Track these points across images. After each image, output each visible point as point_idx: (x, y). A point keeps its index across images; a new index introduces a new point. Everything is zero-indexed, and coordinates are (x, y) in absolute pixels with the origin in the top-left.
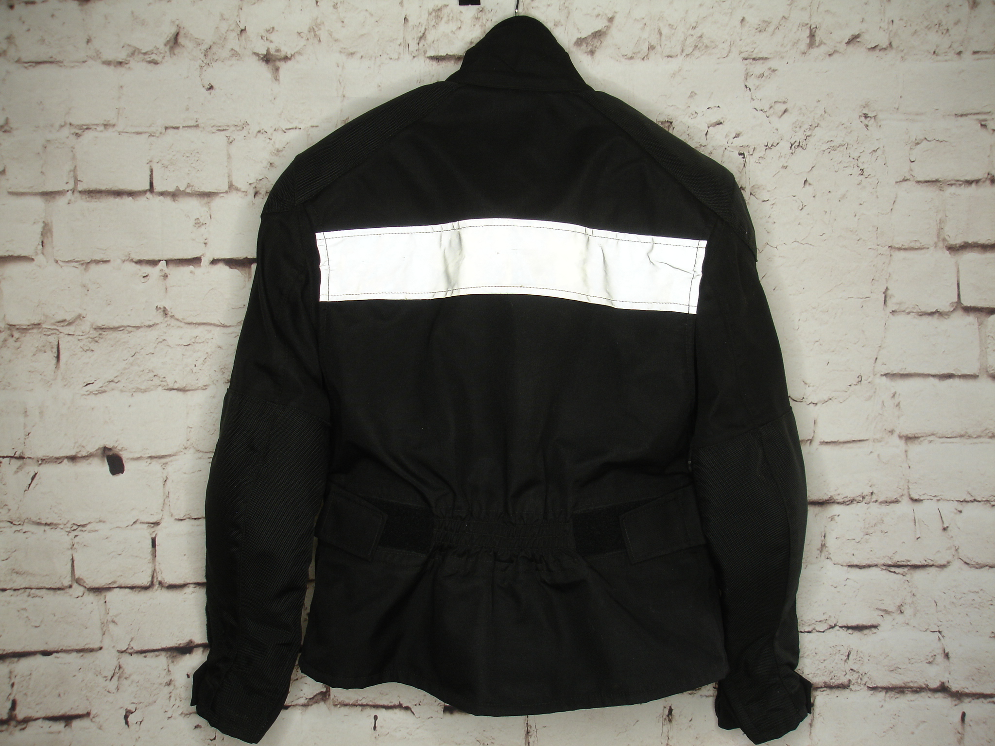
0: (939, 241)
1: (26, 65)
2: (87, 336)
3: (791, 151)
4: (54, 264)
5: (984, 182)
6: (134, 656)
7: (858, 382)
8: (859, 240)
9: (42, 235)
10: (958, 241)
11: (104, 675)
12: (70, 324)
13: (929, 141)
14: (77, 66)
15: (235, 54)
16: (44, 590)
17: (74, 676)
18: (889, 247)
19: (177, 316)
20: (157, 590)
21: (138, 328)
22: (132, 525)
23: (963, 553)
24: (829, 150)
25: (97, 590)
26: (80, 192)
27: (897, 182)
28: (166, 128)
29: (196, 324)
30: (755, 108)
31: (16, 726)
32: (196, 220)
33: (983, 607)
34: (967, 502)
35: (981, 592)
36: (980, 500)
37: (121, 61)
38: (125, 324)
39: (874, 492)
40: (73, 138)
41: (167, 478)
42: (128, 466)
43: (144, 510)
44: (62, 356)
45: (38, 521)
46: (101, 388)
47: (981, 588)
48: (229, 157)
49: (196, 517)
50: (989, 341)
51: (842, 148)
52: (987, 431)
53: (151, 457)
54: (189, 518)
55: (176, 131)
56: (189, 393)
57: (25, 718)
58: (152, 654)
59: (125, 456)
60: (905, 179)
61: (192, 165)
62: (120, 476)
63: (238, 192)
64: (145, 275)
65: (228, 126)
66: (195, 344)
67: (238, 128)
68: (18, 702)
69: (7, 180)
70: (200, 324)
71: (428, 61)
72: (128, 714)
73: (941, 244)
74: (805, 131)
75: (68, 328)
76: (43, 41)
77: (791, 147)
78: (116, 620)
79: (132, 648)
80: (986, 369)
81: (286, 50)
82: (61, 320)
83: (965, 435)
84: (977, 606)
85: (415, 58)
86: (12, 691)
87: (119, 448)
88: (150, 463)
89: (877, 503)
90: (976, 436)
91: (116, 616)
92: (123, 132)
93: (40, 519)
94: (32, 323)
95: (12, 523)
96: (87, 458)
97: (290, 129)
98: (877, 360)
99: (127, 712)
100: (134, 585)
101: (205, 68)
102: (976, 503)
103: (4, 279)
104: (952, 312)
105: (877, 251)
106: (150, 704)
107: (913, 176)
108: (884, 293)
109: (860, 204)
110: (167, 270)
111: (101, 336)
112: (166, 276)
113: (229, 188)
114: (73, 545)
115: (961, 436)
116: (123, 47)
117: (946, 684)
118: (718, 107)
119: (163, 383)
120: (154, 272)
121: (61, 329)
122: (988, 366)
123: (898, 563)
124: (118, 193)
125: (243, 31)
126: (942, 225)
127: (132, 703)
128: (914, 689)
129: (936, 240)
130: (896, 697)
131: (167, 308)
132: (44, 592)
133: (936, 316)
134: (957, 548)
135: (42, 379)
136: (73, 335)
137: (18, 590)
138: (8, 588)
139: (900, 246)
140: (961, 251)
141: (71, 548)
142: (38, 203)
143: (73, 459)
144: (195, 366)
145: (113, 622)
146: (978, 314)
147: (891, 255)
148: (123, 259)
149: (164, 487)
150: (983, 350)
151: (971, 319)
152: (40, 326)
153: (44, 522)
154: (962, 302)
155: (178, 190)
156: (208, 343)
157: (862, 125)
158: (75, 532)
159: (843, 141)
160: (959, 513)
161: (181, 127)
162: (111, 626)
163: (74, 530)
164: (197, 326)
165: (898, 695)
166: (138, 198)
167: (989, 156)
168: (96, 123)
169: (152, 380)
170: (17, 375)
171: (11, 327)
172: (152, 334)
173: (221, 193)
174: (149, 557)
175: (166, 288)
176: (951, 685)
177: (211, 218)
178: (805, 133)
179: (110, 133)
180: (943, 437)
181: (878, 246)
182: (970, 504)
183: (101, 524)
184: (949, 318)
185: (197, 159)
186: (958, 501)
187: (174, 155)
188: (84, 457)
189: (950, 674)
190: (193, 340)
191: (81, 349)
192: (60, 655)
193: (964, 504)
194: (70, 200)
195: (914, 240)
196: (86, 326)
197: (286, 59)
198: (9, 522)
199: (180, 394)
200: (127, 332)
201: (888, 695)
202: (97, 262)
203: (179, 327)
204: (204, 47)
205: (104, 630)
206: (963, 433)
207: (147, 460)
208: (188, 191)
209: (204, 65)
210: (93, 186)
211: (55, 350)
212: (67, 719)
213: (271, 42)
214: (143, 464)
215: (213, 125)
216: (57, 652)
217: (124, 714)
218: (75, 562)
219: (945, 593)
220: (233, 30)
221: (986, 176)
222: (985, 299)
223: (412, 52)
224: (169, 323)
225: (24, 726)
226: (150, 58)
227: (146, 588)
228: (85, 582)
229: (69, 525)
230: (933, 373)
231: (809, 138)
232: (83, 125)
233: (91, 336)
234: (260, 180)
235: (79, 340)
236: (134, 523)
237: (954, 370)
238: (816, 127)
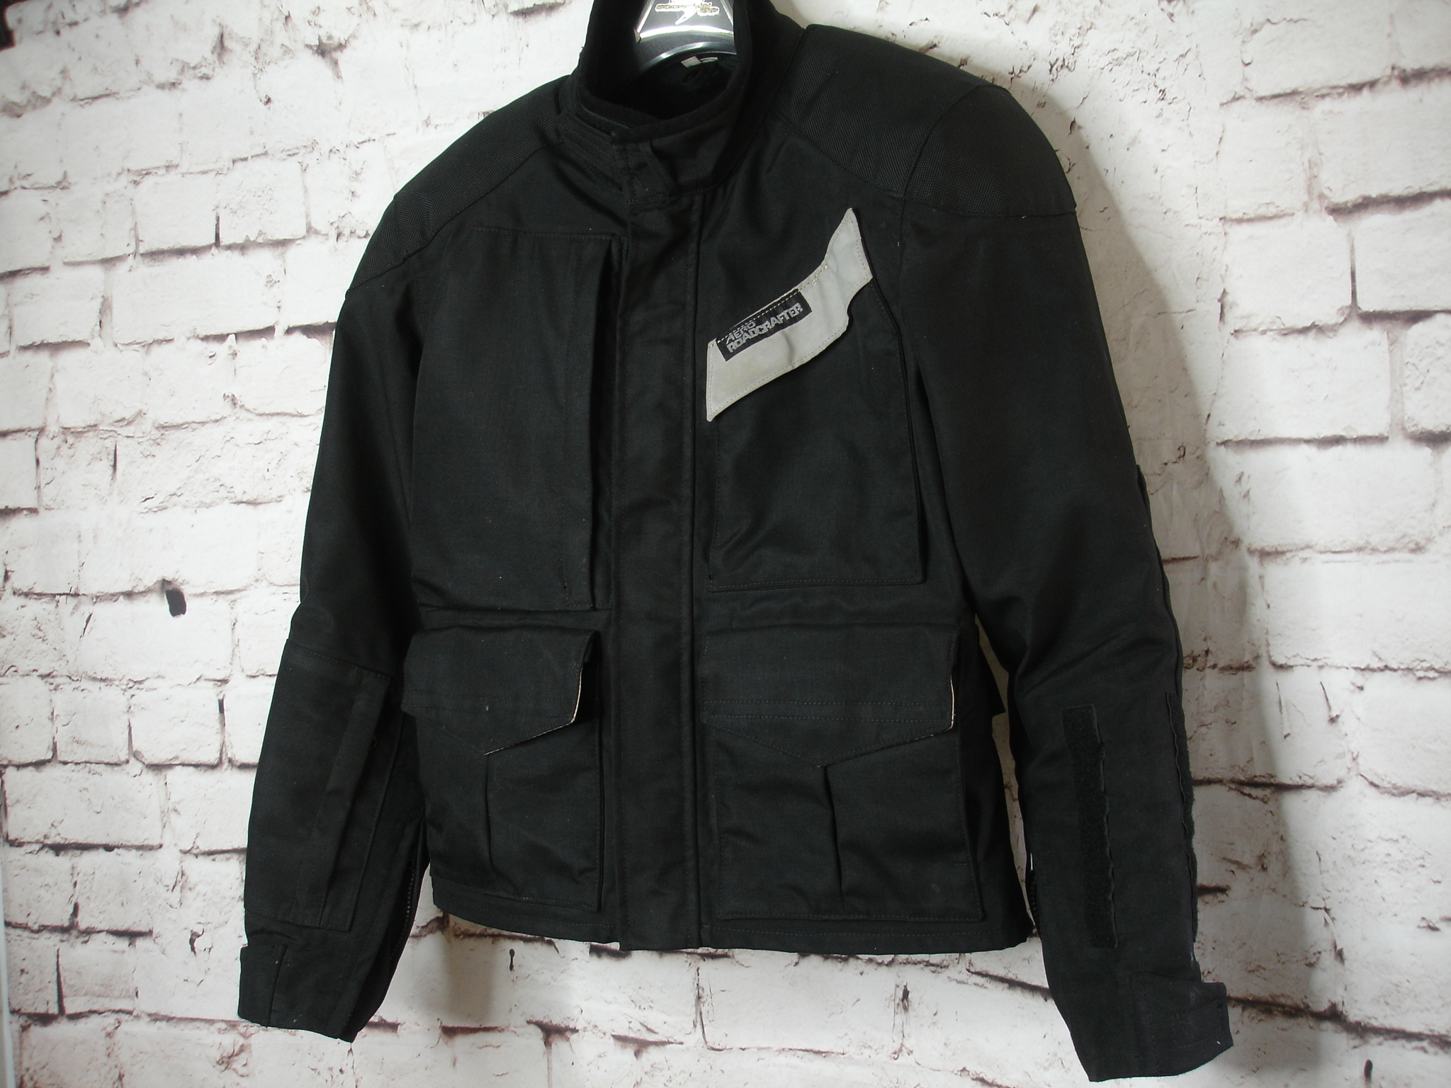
0: (1311, 199)
1: (82, 103)
2: (149, 437)
3: (1051, 77)
4: (113, 348)
5: (1387, 83)
6: (201, 858)
7: (1179, 457)
8: (1166, 213)
9: (100, 312)
10: (1350, 195)
11: (165, 884)
12: (129, 423)
13: (1275, 24)
14: (134, 95)
15: (287, 51)
16: (102, 765)
17: (135, 881)
18: (1220, 219)
19: (247, 406)
20: (226, 769)
21: (203, 423)
22: (195, 682)
23: (1365, 765)
24: (1110, 66)
25: (157, 767)
26: (142, 255)
27: (1222, 105)
28: (234, 161)
29: (268, 414)
30: (985, 13)
31: (77, 937)
32: (268, 277)
33: (1407, 869)
34: (1373, 670)
35: (1403, 842)
36: (1396, 667)
37: (173, 81)
38: (190, 420)
39: (1211, 649)
40: (131, 186)
41: (236, 621)
42: (190, 604)
43: (208, 664)
44: (118, 465)
45: (94, 676)
46: (161, 504)
47: (1403, 834)
48: (306, 190)
49: (270, 674)
50: (1407, 373)
51: (1130, 60)
52: (1407, 540)
53: (217, 593)
54: (263, 674)
55: (244, 163)
56: (260, 507)
57: (87, 928)
58: (221, 856)
59: (187, 591)
60: (1237, 96)
61: (264, 206)
62: (182, 617)
63: (317, 236)
64: (212, 354)
65: (297, 148)
66: (268, 441)
67: (309, 150)
68: (80, 907)
69: (63, 247)
70: (273, 415)
71: (512, 18)
72: (194, 937)
73: (1315, 205)
74: (1071, 39)
75: (128, 428)
76: (96, 69)
77: (1051, 70)
78: (178, 807)
79: (198, 847)
80: (1402, 425)
81: (340, 36)
82: (119, 419)
83: (1366, 547)
84: (1395, 866)
85: (495, 17)
86: (75, 892)
87: (180, 581)
88: (216, 601)
89: (1216, 669)
90: (1385, 549)
91: (179, 803)
92: (186, 173)
93: (95, 673)
94: (88, 424)
95: (70, 678)
96: (144, 594)
97: (363, 142)
98: (1211, 418)
99: (192, 935)
100: (199, 763)
101: (258, 76)
102: (1388, 673)
103: (58, 371)
104: (1341, 324)
105: (1200, 228)
106: (220, 925)
107: (1249, 89)
108: (1219, 301)
109: (1163, 150)
110: (236, 346)
111: (163, 437)
112: (235, 354)
113: (308, 231)
114: (130, 708)
115: (1360, 549)
116: (171, 63)
117: (1340, 1008)
118: (927, 19)
119: (230, 494)
120: (221, 349)
121: (119, 430)
122: (1406, 418)
123: (1256, 779)
124: (181, 252)
125: (287, 18)
126: (1315, 170)
127: (199, 923)
128: (1286, 1009)
129: (1305, 198)
130: (1259, 1018)
131: (236, 395)
132: (101, 768)
133: (1312, 333)
134: (1354, 755)
135: (97, 494)
136: (133, 437)
137: (79, 764)
138: (69, 761)
139: (1239, 215)
140: (1356, 215)
141: (128, 711)
142: (97, 273)
143: (129, 595)
144: (268, 470)
145: (176, 811)
146: (1388, 325)
147: (1225, 234)
148: (188, 336)
149: (233, 633)
150: (1396, 390)
151: (1376, 334)
152: (96, 428)
153: (99, 677)
154: (1359, 305)
155: (248, 240)
156: (282, 439)
157: (1165, 15)
158: (131, 690)
159: (1133, 47)
160: (1358, 690)
161: (250, 157)
162: (173, 816)
163: (131, 688)
164: (270, 417)
165: (1263, 1017)
166: (202, 256)
167: (1389, 36)
168: (157, 166)
169: (218, 491)
170: (70, 490)
171: (66, 430)
172: (218, 432)
173: (297, 239)
174: (218, 725)
175: (235, 370)
176: (1348, 1010)
177: (285, 272)
178: (1072, 43)
179: (173, 176)
180: (1326, 552)
181: (1199, 220)
182: (1378, 676)
183: (160, 680)
184: (1335, 336)
185: (269, 197)
186: (1356, 669)
187: (244, 196)
188: (142, 593)
189: (1346, 989)
190: (265, 437)
191: (142, 455)
192: (121, 851)
193: (1367, 674)
194: (131, 266)
195: (1265, 202)
196: (147, 425)
197: (341, 47)
198: (68, 676)
199: (250, 508)
200: (191, 430)
201: (1246, 1013)
202: (160, 342)
203: (250, 420)
204: (253, 47)
205: (165, 821)
206: (1361, 543)
207: (211, 597)
208: (260, 240)
209: (256, 71)
210: (155, 246)
211: (112, 457)
212: (131, 936)
213: (320, 27)
214: (207, 602)
215: (282, 149)
216: (118, 847)
217: (189, 937)
218: (132, 730)
219: (1334, 839)
220: (277, 20)
221: (1389, 72)
222: (1403, 296)
223: (490, 8)
224: (237, 415)
225: (86, 939)
226: (200, 72)
227: (213, 767)
228: (143, 756)
229: (125, 681)
230: (1307, 436)
231: (1079, 50)
232: (142, 170)
233: (153, 437)
234: (343, 217)
235: (139, 443)
236: (198, 679)
237: (1344, 429)
238: (1088, 30)
